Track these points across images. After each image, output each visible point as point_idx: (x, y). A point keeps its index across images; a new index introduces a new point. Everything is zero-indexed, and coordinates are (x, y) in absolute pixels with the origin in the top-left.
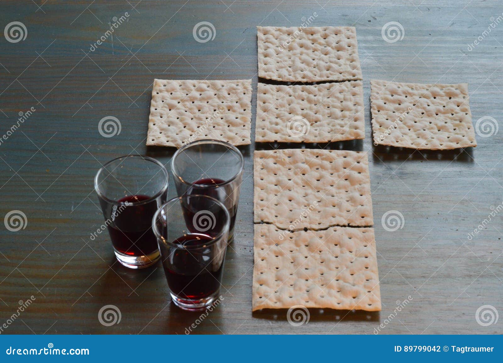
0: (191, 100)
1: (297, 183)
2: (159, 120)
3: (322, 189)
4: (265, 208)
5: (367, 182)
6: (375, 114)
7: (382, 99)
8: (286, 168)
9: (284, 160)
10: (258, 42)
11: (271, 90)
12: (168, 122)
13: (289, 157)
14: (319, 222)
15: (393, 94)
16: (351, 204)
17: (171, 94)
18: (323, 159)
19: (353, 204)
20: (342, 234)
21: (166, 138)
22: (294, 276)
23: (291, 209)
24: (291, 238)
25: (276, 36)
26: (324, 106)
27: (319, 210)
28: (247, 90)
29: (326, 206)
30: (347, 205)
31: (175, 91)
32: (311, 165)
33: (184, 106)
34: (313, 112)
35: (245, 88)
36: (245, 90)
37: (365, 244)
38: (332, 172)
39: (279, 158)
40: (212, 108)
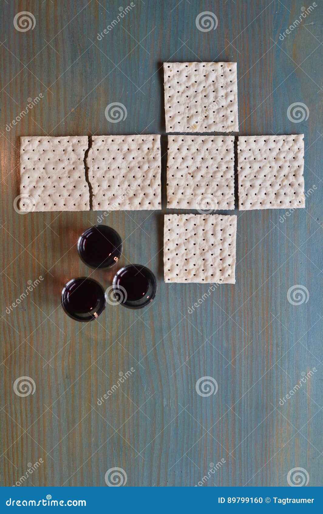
0: (215, 89)
1: (130, 162)
2: (192, 69)
3: (125, 179)
4: (104, 142)
5: (131, 208)
6: (200, 217)
7: (216, 222)
8: (145, 156)
9: (150, 155)
10: (285, 135)
11: (226, 145)
12: (190, 76)
13: (154, 158)
14: (95, 177)
15: (222, 231)
16: (111, 197)
17: (222, 76)
18: (151, 180)
19: (110, 198)
20: (82, 190)
21: (172, 75)
22: (47, 161)
23: (105, 159)
24: (79, 159)
25: (292, 148)
26: (209, 182)
27: (105, 177)
28: (226, 129)
29: (109, 181)
30: (109, 194)
31: (225, 78)
32: (147, 172)
33: (210, 85)
34: (204, 174)
35: (228, 127)
36: (227, 127)
37: (77, 205)
38: (141, 186)
39: (152, 152)
40: (207, 105)
